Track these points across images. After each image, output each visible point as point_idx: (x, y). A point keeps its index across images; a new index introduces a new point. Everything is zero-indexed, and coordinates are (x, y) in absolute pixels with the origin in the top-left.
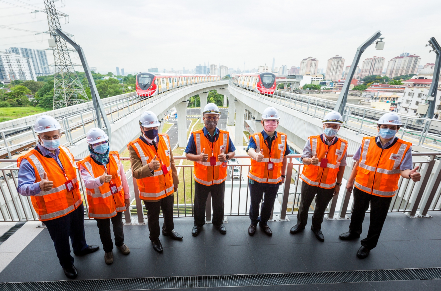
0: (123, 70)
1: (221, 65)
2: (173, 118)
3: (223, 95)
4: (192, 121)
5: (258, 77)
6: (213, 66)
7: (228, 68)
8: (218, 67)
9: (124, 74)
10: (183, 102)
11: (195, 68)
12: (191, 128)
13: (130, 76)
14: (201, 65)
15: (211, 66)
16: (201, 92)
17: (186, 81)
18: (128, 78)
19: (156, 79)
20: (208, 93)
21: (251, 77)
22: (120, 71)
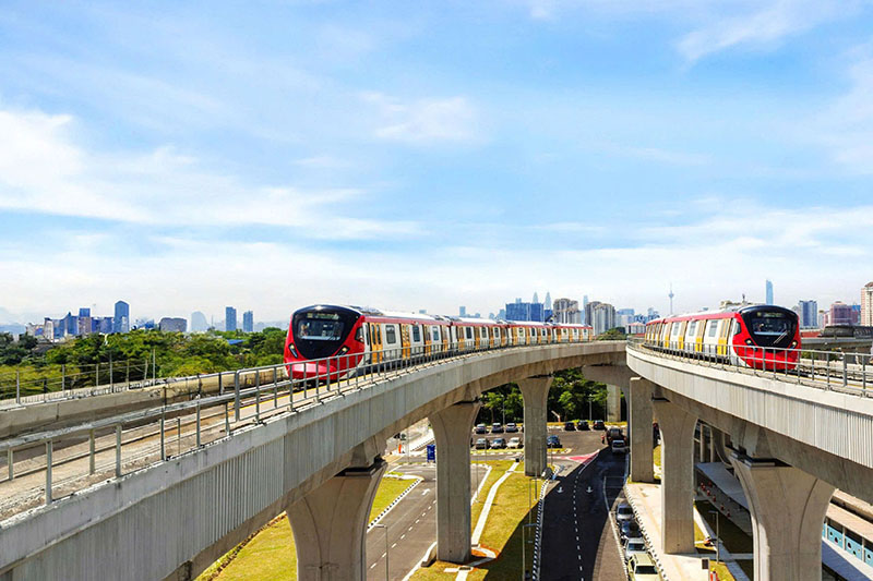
0: (248, 317)
1: (590, 300)
2: (419, 460)
3: (604, 387)
4: (490, 469)
5: (735, 320)
6: (563, 303)
7: (617, 310)
8: (581, 307)
9: (251, 328)
10: (459, 403)
11: (502, 311)
12: (488, 492)
13: (270, 333)
14: (523, 301)
15: (557, 304)
16: (524, 376)
17: (473, 339)
18: (263, 338)
19: (364, 324)
20: (551, 379)
21: (709, 323)
22: (240, 318)
